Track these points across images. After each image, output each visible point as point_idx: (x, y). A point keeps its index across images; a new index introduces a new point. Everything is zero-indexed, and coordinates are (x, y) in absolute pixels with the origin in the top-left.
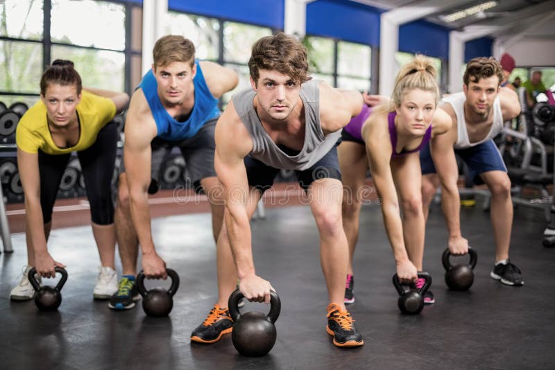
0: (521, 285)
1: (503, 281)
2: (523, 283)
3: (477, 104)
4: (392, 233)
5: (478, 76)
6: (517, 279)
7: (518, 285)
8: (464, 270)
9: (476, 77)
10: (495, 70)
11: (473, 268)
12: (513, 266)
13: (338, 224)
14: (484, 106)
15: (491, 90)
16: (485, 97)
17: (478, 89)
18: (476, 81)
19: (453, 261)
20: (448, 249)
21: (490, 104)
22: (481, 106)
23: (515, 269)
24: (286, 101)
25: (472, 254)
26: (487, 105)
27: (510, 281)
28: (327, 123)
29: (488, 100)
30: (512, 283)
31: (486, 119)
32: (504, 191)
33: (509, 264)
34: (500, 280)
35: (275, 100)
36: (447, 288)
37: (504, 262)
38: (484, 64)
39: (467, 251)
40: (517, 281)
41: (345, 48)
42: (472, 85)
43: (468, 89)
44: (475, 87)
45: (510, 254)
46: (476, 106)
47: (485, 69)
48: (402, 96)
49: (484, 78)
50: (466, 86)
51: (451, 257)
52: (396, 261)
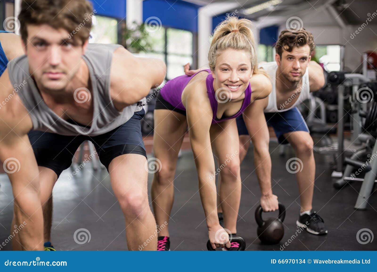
0: (326, 234)
1: (308, 230)
2: (327, 232)
3: (291, 72)
4: (206, 200)
5: (292, 45)
6: (322, 229)
7: (323, 235)
8: (275, 225)
9: (290, 47)
10: (308, 39)
11: (282, 221)
12: (317, 216)
13: (143, 206)
14: (298, 74)
15: (304, 59)
16: (298, 65)
17: (291, 58)
18: (290, 50)
19: (264, 217)
20: (260, 206)
21: (303, 72)
22: (294, 74)
23: (318, 219)
24: (62, 66)
25: (281, 208)
26: (300, 73)
27: (315, 231)
28: (121, 93)
29: (301, 68)
30: (317, 233)
31: (295, 88)
32: (308, 150)
33: (313, 214)
34: (305, 229)
35: (47, 65)
36: (259, 241)
37: (308, 212)
38: (297, 34)
39: (277, 207)
40: (322, 231)
41: (173, 34)
42: (285, 54)
43: (281, 58)
44: (289, 55)
45: (313, 204)
46: (290, 74)
47: (299, 38)
48: (215, 58)
49: (298, 47)
50: (278, 56)
51: (263, 214)
52: (208, 227)
